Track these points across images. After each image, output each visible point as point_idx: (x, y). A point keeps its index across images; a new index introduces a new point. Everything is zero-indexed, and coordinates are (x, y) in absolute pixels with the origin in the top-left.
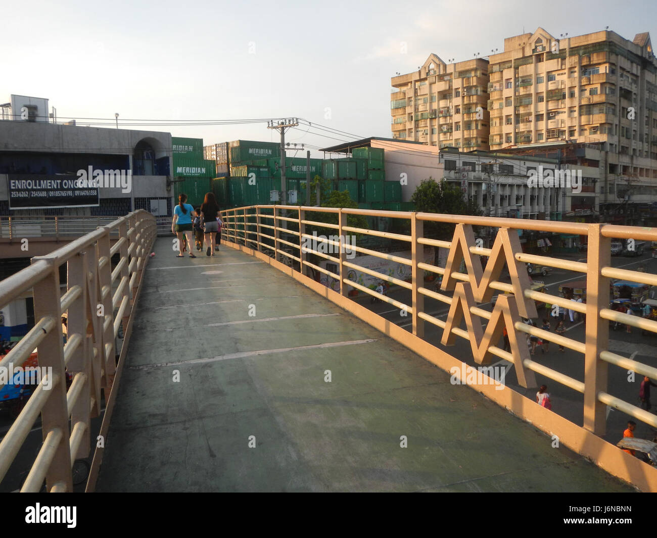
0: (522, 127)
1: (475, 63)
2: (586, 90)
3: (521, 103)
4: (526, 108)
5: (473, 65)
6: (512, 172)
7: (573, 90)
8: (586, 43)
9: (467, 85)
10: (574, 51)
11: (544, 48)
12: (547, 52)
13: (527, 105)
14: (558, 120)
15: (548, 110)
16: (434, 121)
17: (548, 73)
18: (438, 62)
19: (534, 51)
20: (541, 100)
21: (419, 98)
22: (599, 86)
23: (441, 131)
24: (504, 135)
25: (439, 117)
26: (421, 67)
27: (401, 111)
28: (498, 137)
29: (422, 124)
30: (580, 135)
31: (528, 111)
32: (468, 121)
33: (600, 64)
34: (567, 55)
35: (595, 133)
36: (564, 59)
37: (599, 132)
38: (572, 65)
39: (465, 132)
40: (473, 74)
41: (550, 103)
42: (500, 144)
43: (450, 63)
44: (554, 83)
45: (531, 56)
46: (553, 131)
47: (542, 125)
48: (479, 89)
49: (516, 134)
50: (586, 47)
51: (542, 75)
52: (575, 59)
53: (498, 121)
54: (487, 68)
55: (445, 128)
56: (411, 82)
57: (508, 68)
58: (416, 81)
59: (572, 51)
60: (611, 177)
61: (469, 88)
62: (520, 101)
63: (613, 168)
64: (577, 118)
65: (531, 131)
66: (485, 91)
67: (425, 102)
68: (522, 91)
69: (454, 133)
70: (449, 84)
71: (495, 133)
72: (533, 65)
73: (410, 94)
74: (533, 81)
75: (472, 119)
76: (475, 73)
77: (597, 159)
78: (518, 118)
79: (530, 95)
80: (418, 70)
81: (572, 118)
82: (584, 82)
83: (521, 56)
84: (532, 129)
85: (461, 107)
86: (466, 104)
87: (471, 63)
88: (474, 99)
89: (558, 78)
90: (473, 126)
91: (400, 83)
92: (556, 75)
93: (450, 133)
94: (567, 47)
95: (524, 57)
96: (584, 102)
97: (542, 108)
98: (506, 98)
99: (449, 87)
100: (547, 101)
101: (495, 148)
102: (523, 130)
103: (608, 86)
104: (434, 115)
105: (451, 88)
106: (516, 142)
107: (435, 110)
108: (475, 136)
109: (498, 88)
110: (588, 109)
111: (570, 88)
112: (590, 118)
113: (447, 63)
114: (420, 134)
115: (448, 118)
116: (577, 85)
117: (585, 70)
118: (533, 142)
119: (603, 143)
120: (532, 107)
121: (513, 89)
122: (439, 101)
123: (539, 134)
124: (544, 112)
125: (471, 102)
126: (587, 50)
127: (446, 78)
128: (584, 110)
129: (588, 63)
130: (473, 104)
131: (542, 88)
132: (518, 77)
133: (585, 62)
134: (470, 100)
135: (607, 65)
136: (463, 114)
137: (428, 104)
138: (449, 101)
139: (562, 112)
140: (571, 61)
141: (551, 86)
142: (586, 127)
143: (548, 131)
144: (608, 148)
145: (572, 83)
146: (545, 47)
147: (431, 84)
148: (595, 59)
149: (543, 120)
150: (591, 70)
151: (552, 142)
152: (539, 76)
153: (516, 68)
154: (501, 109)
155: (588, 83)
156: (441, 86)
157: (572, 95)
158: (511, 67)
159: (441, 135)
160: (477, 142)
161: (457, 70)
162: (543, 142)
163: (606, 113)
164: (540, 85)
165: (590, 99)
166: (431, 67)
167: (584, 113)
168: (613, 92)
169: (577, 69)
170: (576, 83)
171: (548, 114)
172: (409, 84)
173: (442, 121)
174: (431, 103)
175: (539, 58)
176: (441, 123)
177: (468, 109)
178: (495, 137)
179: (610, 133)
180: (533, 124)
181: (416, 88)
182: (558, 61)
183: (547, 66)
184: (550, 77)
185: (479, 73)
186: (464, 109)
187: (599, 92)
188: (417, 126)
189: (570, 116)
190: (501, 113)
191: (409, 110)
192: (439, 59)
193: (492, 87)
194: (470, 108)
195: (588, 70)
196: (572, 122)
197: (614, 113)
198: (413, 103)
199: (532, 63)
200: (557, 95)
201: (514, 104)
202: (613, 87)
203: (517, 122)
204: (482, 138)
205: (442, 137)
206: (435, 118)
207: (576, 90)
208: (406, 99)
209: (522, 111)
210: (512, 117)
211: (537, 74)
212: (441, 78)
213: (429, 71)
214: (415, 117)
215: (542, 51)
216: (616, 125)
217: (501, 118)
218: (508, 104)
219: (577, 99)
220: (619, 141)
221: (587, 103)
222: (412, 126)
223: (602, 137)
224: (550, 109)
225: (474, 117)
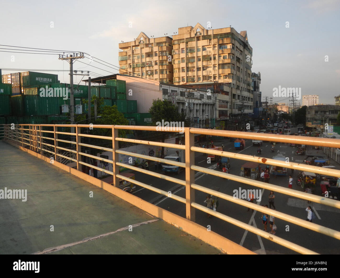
0: (190, 74)
1: (165, 38)
2: (221, 56)
3: (189, 61)
4: (192, 64)
5: (164, 40)
6: (194, 97)
7: (215, 56)
8: (221, 33)
9: (161, 50)
10: (215, 36)
12: (202, 36)
13: (193, 62)
14: (208, 71)
15: (203, 66)
16: (143, 68)
17: (203, 46)
18: (145, 37)
19: (196, 34)
20: (199, 60)
21: (135, 55)
22: (227, 55)
23: (147, 74)
24: (181, 77)
25: (146, 67)
26: (135, 39)
27: (124, 62)
28: (178, 78)
29: (136, 70)
30: (219, 79)
31: (193, 66)
32: (162, 69)
33: (227, 44)
34: (212, 38)
35: (226, 78)
36: (210, 40)
37: (228, 78)
38: (214, 43)
39: (161, 75)
40: (164, 44)
41: (204, 62)
42: (179, 82)
43: (152, 38)
44: (206, 52)
45: (194, 37)
46: (206, 77)
47: (200, 73)
48: (167, 53)
49: (187, 77)
50: (221, 35)
51: (199, 48)
52: (216, 40)
53: (177, 70)
54: (172, 42)
55: (149, 73)
57: (182, 43)
58: (133, 46)
59: (214, 36)
60: (234, 100)
61: (162, 52)
62: (189, 60)
63: (234, 96)
64: (217, 70)
65: (195, 76)
66: (171, 54)
67: (138, 58)
68: (190, 55)
69: (154, 75)
70: (152, 49)
71: (177, 76)
72: (195, 42)
73: (130, 53)
74: (195, 50)
75: (164, 68)
76: (165, 44)
77: (228, 91)
78: (188, 69)
79: (194, 57)
80: (134, 40)
81: (215, 70)
82: (220, 52)
83: (189, 37)
84: (195, 75)
85: (158, 62)
86: (161, 60)
89: (207, 49)
90: (165, 72)
91: (124, 47)
92: (207, 48)
93: (152, 75)
94: (212, 34)
95: (191, 38)
96: (220, 62)
97: (200, 64)
98: (182, 58)
100: (203, 61)
101: (177, 84)
102: (190, 75)
103: (231, 55)
104: (143, 65)
105: (152, 51)
106: (187, 81)
107: (144, 63)
108: (166, 77)
109: (177, 53)
110: (222, 66)
111: (214, 55)
112: (223, 71)
115: (151, 67)
117: (221, 46)
118: (196, 82)
119: (230, 83)
120: (195, 63)
121: (185, 54)
122: (146, 58)
123: (199, 78)
124: (201, 66)
125: (164, 59)
126: (222, 36)
127: (150, 46)
128: (221, 66)
129: (222, 43)
130: (165, 60)
131: (200, 54)
132: (188, 48)
133: (221, 42)
134: (163, 58)
135: (231, 44)
136: (159, 66)
137: (140, 59)
138: (151, 58)
139: (210, 67)
140: (214, 41)
141: (205, 53)
142: (222, 75)
143: (203, 76)
144: (232, 86)
145: (214, 52)
146: (201, 33)
147: (141, 48)
148: (226, 41)
149: (201, 71)
150: (224, 47)
151: (205, 82)
152: (198, 48)
153: (187, 43)
154: (179, 64)
155: (222, 53)
156: (147, 50)
157: (215, 58)
158: (184, 42)
159: (148, 76)
160: (167, 81)
161: (155, 42)
162: (201, 82)
163: (231, 69)
164: (199, 52)
165: (223, 61)
166: (141, 39)
167: (221, 68)
168: (233, 58)
169: (217, 46)
170: (217, 53)
171: (203, 67)
172: (129, 48)
173: (148, 69)
174: (141, 59)
175: (198, 39)
176: (147, 70)
178: (176, 79)
179: (233, 78)
180: (195, 72)
181: (133, 50)
182: (208, 41)
183: (202, 43)
184: (204, 49)
185: (167, 44)
186: (160, 63)
188: (134, 71)
189: (214, 69)
190: (179, 66)
191: (129, 62)
192: (146, 35)
193: (174, 52)
194: (163, 63)
195: (222, 46)
196: (215, 72)
197: (234, 69)
198: (131, 58)
199: (195, 41)
200: (207, 58)
201: (186, 61)
202: (233, 56)
203: (188, 71)
204: (169, 79)
206: (144, 67)
207: (217, 56)
208: (128, 56)
209: (190, 65)
210: (185, 68)
211: (197, 47)
212: (147, 45)
213: (140, 41)
214: (133, 66)
215: (200, 35)
216: (235, 75)
217: (179, 69)
218: (183, 61)
219: (217, 61)
220: (236, 83)
221: (222, 63)
222: (131, 71)
223: (229, 80)
224: (204, 65)
225: (165, 67)
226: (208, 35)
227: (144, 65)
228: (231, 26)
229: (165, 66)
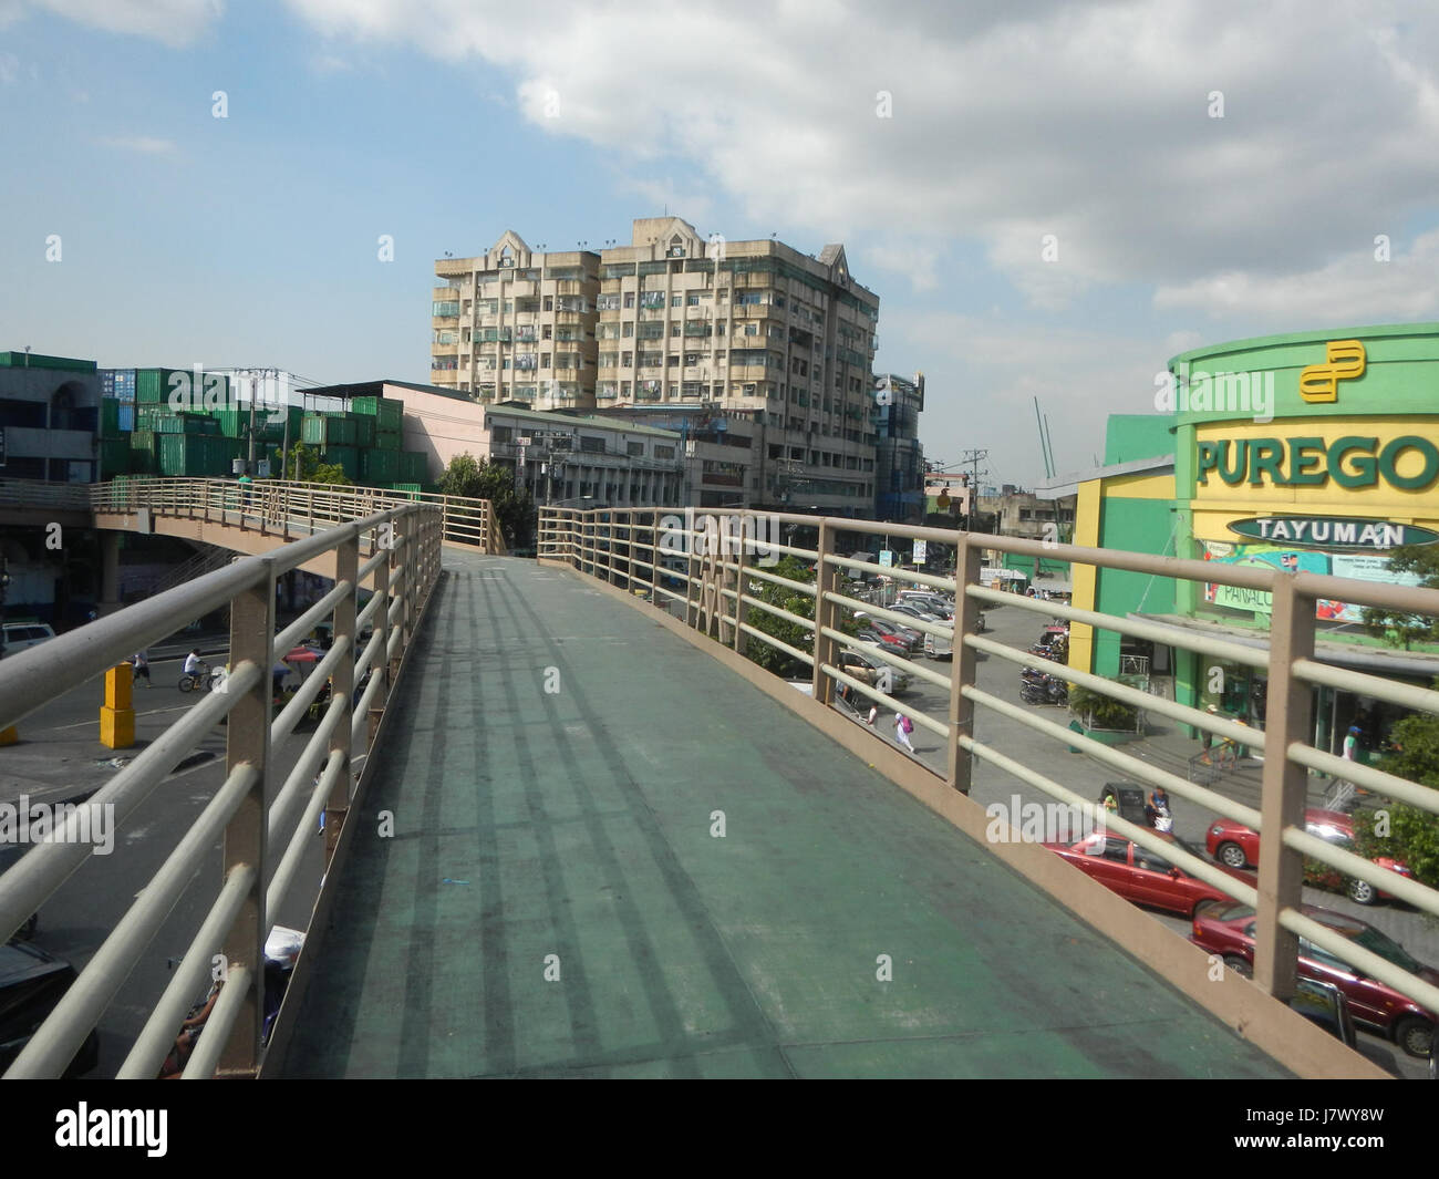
0: (647, 374)
1: (579, 257)
2: (740, 327)
3: (646, 334)
4: (654, 344)
5: (575, 261)
6: (603, 449)
7: (722, 323)
8: (743, 255)
9: (564, 293)
10: (726, 264)
11: (683, 252)
12: (688, 260)
13: (656, 339)
14: (700, 369)
15: (686, 351)
16: (507, 347)
17: (688, 292)
18: (518, 247)
19: (669, 253)
20: (675, 333)
21: (483, 303)
22: (758, 323)
23: (517, 366)
24: (619, 384)
25: (516, 342)
26: (488, 250)
27: (450, 323)
28: (610, 386)
29: (486, 349)
30: (730, 395)
31: (657, 349)
32: (562, 354)
33: (760, 290)
34: (716, 269)
35: (751, 394)
36: (710, 273)
37: (755, 394)
38: (722, 285)
39: (558, 372)
40: (574, 276)
41: (689, 339)
42: (613, 398)
43: (538, 251)
44: (696, 309)
45: (665, 261)
46: (692, 385)
47: (676, 373)
48: (583, 303)
49: (637, 383)
50: (743, 260)
51: (679, 294)
52: (727, 276)
53: (610, 359)
54: (598, 269)
55: (525, 362)
56: (471, 273)
57: (630, 275)
58: (479, 274)
59: (723, 264)
60: (770, 464)
61: (567, 299)
62: (646, 331)
63: (775, 451)
64: (727, 369)
65: (660, 382)
66: (593, 306)
67: (494, 311)
68: (648, 316)
69: (540, 371)
70: (535, 287)
71: (606, 379)
72: (667, 276)
73: (468, 294)
74: (666, 301)
75: (569, 351)
76: (578, 274)
77: (748, 435)
78: (643, 359)
79: (661, 323)
80: (483, 255)
81: (719, 368)
82: (738, 314)
83: (649, 258)
84: (662, 378)
85: (552, 329)
86: (562, 325)
87: (573, 258)
88: (575, 320)
89: (703, 302)
90: (572, 363)
91: (454, 273)
92: (700, 297)
94: (715, 256)
95: (654, 261)
96: (737, 346)
97: (678, 346)
98: (625, 323)
99: (535, 291)
100: (685, 337)
101: (605, 405)
102: (648, 379)
103: (771, 324)
104: (507, 338)
105: (538, 294)
106: (636, 398)
107: (509, 328)
108: (573, 380)
110: (741, 356)
111: (719, 321)
112: (743, 372)
113: (535, 250)
114: (481, 366)
115: (531, 344)
116: (728, 317)
117: (741, 296)
118: (662, 400)
119: (759, 413)
120: (663, 342)
121: (635, 311)
122: (516, 313)
123: (671, 388)
124: (680, 354)
125: (570, 322)
126: (744, 266)
127: (532, 276)
128: (736, 357)
129: (744, 286)
130: (573, 325)
131: (679, 314)
132: (644, 293)
133: (740, 284)
134: (568, 319)
135: (771, 293)
136: (556, 341)
137: (498, 317)
138: (533, 315)
139: (706, 357)
140: (721, 279)
141: (692, 314)
142: (738, 384)
143: (686, 385)
144: (767, 419)
145: (721, 313)
146: (685, 251)
147: (504, 283)
148: (755, 281)
149: (678, 366)
150: (749, 297)
151: (689, 404)
152: (674, 295)
153: (642, 278)
154: (616, 340)
155: (743, 317)
156: (521, 289)
157: (721, 332)
158: (634, 275)
160: (576, 391)
161: (549, 266)
162: (677, 401)
163: (767, 366)
164: (675, 309)
165: (745, 342)
166: (505, 255)
167: (736, 362)
168: (779, 333)
169: (729, 293)
170: (727, 314)
171: (686, 357)
172: (467, 278)
173: (520, 349)
174: (503, 315)
175: (676, 267)
176: (518, 352)
177: (564, 332)
178: (604, 386)
179: (772, 397)
180: (663, 369)
181: (479, 285)
182: (703, 276)
183: (688, 281)
184: (690, 301)
185: (584, 278)
186: (558, 332)
187: (758, 333)
188: (477, 354)
189: (716, 364)
190: (616, 347)
191: (465, 322)
192: (521, 241)
193: (604, 301)
194: (567, 333)
195: (744, 297)
196: (719, 374)
197: (780, 367)
198: (471, 311)
199: (665, 273)
200: (701, 330)
201: (638, 333)
202: (780, 326)
203: (639, 364)
204: (585, 384)
205: (519, 374)
206: (510, 343)
207: (727, 325)
208: (461, 303)
209: (647, 347)
210: (633, 355)
211: (671, 292)
212: (523, 274)
213: (502, 260)
214: (474, 335)
215: (681, 256)
216: (782, 385)
217: (615, 355)
218: (627, 333)
219: (728, 338)
220: (787, 409)
221: (741, 347)
222: (470, 351)
223: (759, 403)
224: (688, 349)
225: (573, 348)
226: (703, 259)
227: (510, 337)
228: (775, 235)
229: (574, 345)
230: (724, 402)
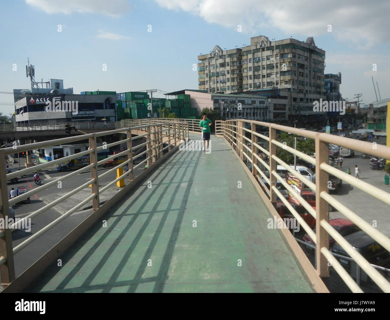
1: (236, 50)
5: (235, 52)
6: (244, 103)
8: (282, 44)
9: (232, 61)
10: (278, 47)
11: (265, 45)
12: (266, 47)
13: (258, 71)
14: (271, 78)
15: (267, 73)
16: (218, 77)
17: (267, 56)
18: (219, 50)
19: (261, 46)
20: (264, 69)
21: (211, 66)
22: (288, 63)
23: (221, 82)
24: (249, 84)
25: (220, 76)
27: (203, 72)
29: (212, 78)
31: (259, 74)
32: (233, 78)
33: (288, 53)
34: (275, 49)
35: (287, 84)
36: (273, 50)
38: (277, 53)
39: (232, 83)
40: (235, 56)
42: (247, 88)
43: (225, 50)
44: (270, 61)
45: (260, 49)
47: (265, 80)
48: (238, 63)
49: (254, 84)
50: (282, 45)
51: (264, 57)
52: (278, 51)
54: (241, 53)
56: (207, 58)
58: (209, 58)
60: (294, 103)
62: (256, 69)
63: (295, 99)
64: (279, 77)
65: (260, 83)
66: (240, 63)
67: (214, 68)
68: (256, 65)
69: (227, 83)
71: (245, 83)
72: (260, 53)
73: (207, 64)
74: (261, 60)
75: (235, 77)
77: (287, 96)
79: (260, 66)
80: (210, 53)
81: (277, 77)
83: (255, 48)
84: (261, 81)
85: (230, 71)
86: (232, 70)
87: (234, 51)
88: (236, 68)
89: (271, 59)
90: (235, 80)
91: (203, 59)
92: (270, 57)
93: (225, 83)
94: (274, 45)
95: (257, 49)
97: (265, 72)
98: (250, 67)
99: (224, 61)
100: (267, 69)
101: (245, 91)
102: (257, 82)
103: (292, 63)
104: (218, 75)
106: (254, 88)
107: (218, 72)
108: (236, 84)
110: (283, 73)
111: (276, 64)
112: (284, 77)
113: (224, 50)
114: (211, 83)
115: (224, 76)
116: (279, 62)
117: (282, 56)
118: (261, 88)
119: (289, 89)
120: (261, 71)
121: (252, 63)
122: (220, 68)
123: (264, 84)
126: (283, 47)
127: (223, 57)
129: (283, 53)
130: (235, 69)
131: (265, 63)
132: (254, 58)
133: (282, 52)
134: (234, 68)
135: (291, 54)
136: (231, 74)
138: (224, 68)
139: (273, 74)
140: (276, 51)
141: (268, 63)
142: (283, 81)
143: (268, 83)
144: (292, 90)
145: (277, 61)
147: (216, 60)
148: (286, 51)
149: (265, 78)
150: (285, 56)
151: (269, 88)
153: (254, 54)
154: (247, 72)
156: (221, 61)
157: (277, 67)
158: (251, 53)
160: (237, 88)
161: (228, 54)
162: (265, 88)
163: (291, 75)
164: (263, 62)
166: (216, 52)
167: (282, 75)
168: (294, 65)
169: (279, 55)
170: (278, 62)
171: (267, 75)
172: (206, 60)
174: (216, 69)
175: (263, 50)
176: (221, 78)
177: (233, 72)
178: (245, 85)
179: (293, 84)
180: (261, 79)
181: (210, 61)
182: (271, 51)
183: (267, 53)
184: (268, 59)
185: (237, 56)
187: (288, 66)
188: (210, 80)
190: (248, 74)
191: (207, 72)
192: (220, 48)
193: (243, 62)
196: (277, 79)
197: (295, 75)
198: (208, 69)
199: (260, 52)
200: (270, 67)
201: (253, 70)
202: (294, 63)
203: (254, 78)
204: (239, 85)
205: (221, 84)
207: (279, 65)
208: (205, 67)
209: (256, 73)
210: (252, 76)
211: (262, 57)
212: (221, 57)
213: (215, 54)
214: (209, 75)
216: (296, 80)
217: (247, 77)
218: (250, 70)
219: (279, 69)
220: (298, 87)
221: (283, 71)
222: (208, 79)
223: (289, 86)
226: (271, 46)
228: (291, 37)
229: (236, 75)
230: (279, 87)
